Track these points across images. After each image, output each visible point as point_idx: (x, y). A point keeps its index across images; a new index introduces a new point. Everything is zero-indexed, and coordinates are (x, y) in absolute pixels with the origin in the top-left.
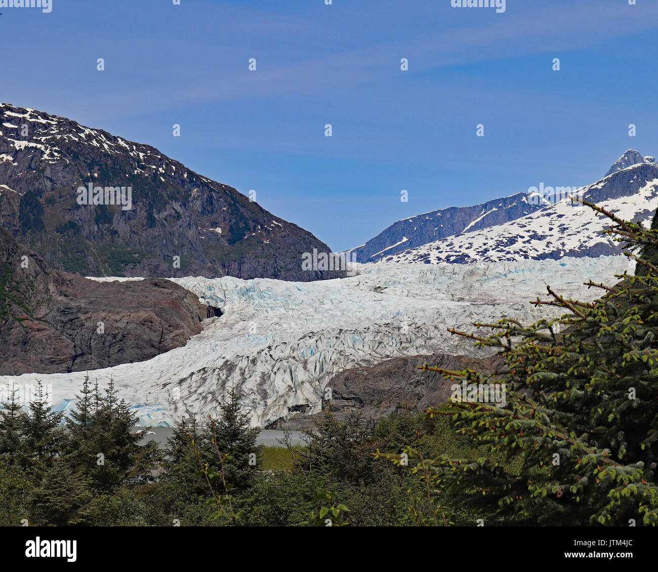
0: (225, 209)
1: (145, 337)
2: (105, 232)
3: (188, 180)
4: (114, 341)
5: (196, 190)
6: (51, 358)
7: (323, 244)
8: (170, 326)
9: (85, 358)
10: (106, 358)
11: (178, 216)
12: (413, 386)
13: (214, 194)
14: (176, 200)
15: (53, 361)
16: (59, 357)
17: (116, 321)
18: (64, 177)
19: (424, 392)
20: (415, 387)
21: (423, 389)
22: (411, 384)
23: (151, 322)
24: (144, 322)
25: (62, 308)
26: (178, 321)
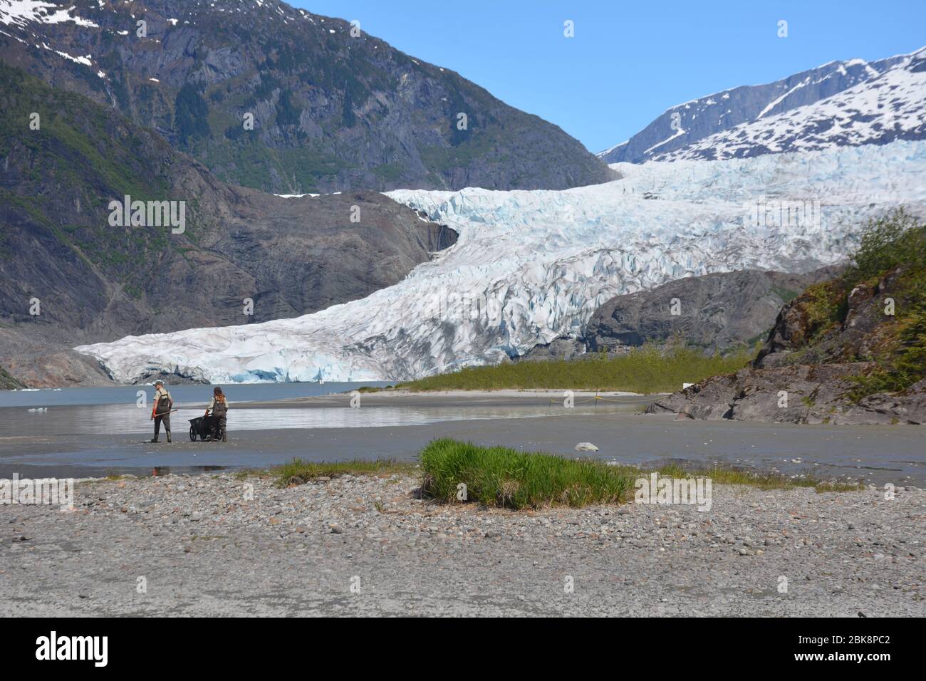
0: (445, 99)
1: (349, 266)
2: (290, 135)
3: (395, 63)
4: (308, 273)
5: (406, 76)
6: (227, 299)
7: (575, 140)
8: (380, 252)
9: (271, 296)
10: (298, 296)
11: (385, 111)
12: (708, 315)
13: (429, 80)
14: (381, 89)
15: (230, 303)
16: (236, 297)
17: (309, 247)
18: (233, 64)
19: (724, 321)
20: (711, 315)
21: (722, 319)
22: (706, 311)
23: (356, 247)
24: (347, 247)
25: (237, 233)
26: (390, 244)
